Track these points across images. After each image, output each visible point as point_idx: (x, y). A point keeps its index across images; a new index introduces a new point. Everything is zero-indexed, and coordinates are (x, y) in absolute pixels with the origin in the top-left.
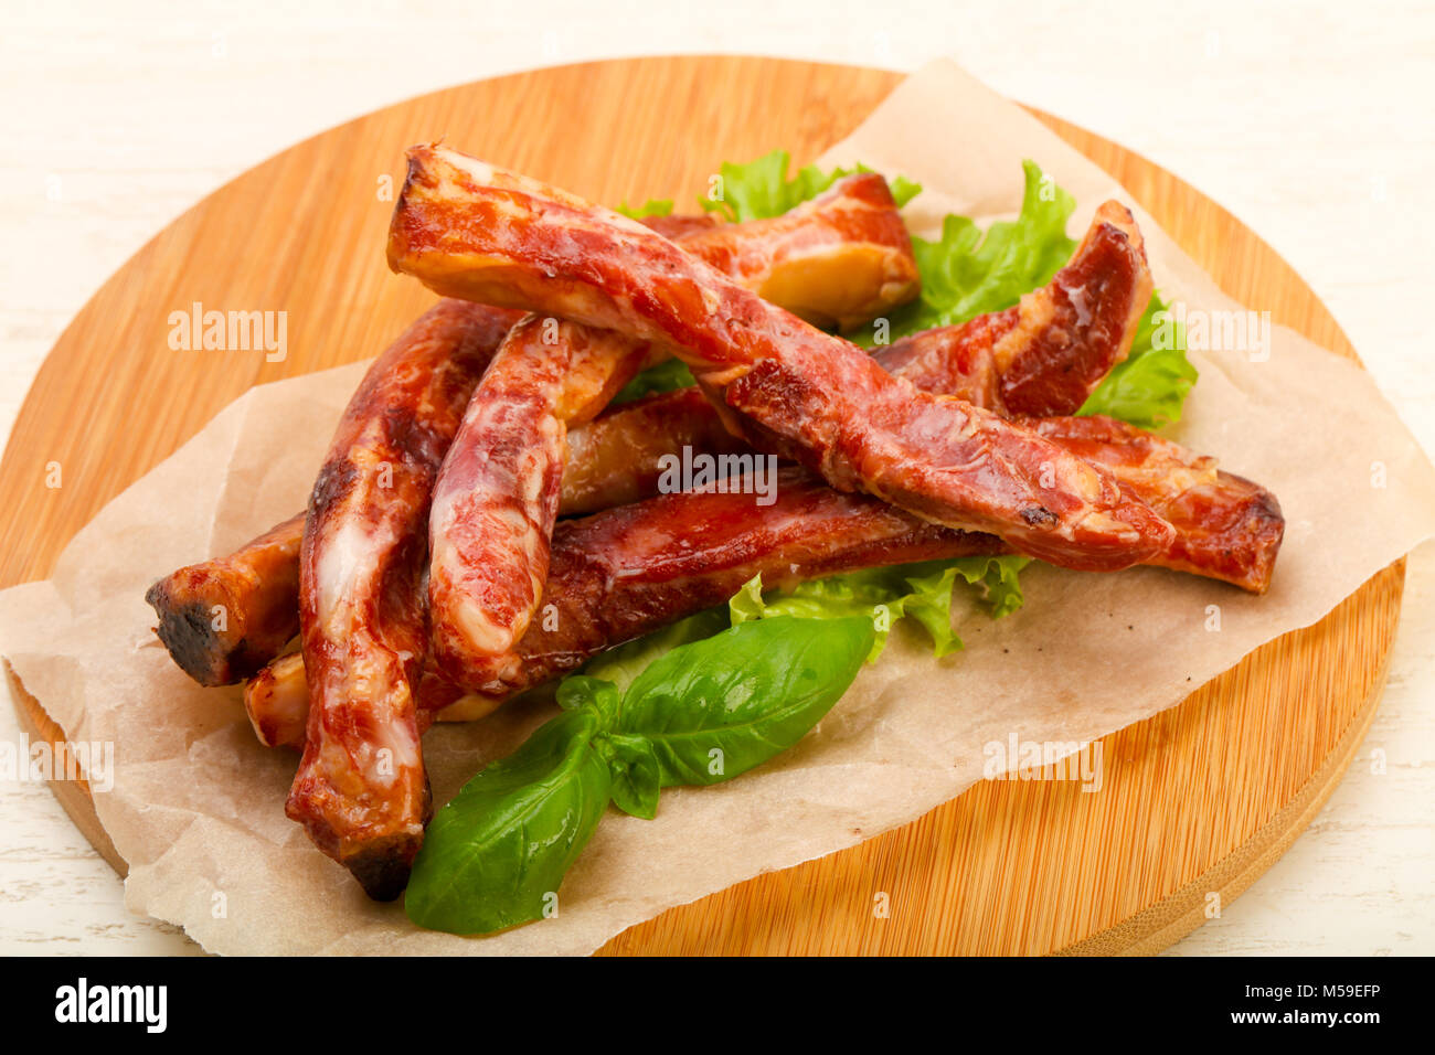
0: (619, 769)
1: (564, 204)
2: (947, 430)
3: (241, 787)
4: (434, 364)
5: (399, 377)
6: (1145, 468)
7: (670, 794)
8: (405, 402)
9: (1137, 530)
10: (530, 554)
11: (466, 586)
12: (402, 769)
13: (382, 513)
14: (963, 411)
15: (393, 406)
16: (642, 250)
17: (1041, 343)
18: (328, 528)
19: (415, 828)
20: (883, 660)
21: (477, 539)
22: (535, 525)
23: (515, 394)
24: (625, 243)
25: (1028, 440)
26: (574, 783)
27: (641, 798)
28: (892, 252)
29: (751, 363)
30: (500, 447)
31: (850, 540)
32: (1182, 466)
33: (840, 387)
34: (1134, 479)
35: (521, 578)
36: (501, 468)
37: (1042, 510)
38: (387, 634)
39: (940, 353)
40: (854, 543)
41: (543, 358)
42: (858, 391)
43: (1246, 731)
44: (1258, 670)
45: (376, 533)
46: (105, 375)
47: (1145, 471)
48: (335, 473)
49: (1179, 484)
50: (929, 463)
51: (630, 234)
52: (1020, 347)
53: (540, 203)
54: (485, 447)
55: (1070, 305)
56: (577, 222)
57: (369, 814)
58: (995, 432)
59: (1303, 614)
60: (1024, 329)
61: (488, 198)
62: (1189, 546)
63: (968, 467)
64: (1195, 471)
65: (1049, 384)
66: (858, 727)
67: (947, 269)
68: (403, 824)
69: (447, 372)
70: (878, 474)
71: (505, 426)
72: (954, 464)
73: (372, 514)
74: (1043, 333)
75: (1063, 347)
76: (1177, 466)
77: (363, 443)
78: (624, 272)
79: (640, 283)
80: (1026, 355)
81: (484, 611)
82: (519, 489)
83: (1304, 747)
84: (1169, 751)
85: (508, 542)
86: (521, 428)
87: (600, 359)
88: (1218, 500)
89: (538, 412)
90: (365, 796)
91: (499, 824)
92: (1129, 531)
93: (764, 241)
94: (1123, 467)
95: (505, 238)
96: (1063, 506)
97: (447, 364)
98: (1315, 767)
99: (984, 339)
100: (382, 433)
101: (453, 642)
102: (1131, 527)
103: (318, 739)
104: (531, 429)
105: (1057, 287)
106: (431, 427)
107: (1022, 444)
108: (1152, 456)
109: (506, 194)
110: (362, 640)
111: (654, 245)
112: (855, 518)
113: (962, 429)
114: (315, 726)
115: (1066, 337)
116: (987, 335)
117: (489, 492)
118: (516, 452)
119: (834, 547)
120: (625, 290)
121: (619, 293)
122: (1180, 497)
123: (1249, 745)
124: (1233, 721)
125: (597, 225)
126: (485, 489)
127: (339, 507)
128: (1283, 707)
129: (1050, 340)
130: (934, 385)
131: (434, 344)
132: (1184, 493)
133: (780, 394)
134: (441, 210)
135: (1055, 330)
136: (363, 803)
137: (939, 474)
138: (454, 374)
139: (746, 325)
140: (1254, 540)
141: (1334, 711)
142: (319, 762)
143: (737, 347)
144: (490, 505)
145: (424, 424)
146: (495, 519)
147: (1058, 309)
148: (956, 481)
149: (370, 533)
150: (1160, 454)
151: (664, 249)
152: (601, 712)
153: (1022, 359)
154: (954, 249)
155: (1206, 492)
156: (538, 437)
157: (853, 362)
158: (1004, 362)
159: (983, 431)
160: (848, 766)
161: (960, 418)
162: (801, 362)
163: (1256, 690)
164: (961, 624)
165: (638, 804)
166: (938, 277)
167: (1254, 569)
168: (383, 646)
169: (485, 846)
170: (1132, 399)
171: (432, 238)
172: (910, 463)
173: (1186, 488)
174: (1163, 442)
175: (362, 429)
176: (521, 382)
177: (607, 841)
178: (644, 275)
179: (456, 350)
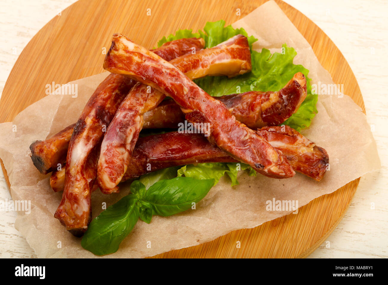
0: (143, 210)
1: (152, 58)
2: (241, 136)
3: (48, 196)
4: (113, 92)
5: (103, 95)
6: (295, 145)
7: (155, 217)
8: (103, 104)
9: (285, 173)
10: (125, 159)
11: (106, 169)
12: (84, 212)
13: (91, 138)
14: (246, 131)
15: (99, 105)
16: (170, 74)
17: (274, 106)
18: (77, 140)
19: (85, 227)
20: (218, 185)
21: (111, 157)
22: (128, 151)
23: (130, 109)
24: (165, 72)
25: (262, 142)
26: (127, 221)
27: (147, 217)
28: (244, 62)
29: (193, 110)
30: (123, 126)
31: (213, 156)
32: (305, 146)
33: (216, 118)
34: (291, 149)
35: (121, 167)
36: (122, 134)
37: (260, 165)
38: (86, 174)
39: (247, 103)
40: (214, 157)
41: (140, 97)
42: (221, 120)
43: (306, 222)
44: (314, 203)
45: (88, 145)
46: (37, 59)
47: (294, 146)
48: (81, 124)
49: (302, 152)
50: (234, 145)
51: (168, 69)
52: (268, 106)
53: (145, 57)
54: (119, 127)
55: (283, 99)
56: (154, 64)
57: (74, 222)
58: (253, 139)
59: (329, 190)
60: (270, 102)
61: (131, 55)
62: (302, 169)
63: (244, 148)
64: (308, 147)
65: (275, 117)
66: (207, 204)
67: (260, 63)
68: (82, 226)
69: (116, 94)
70: (221, 145)
71: (126, 119)
72: (240, 147)
73: (88, 138)
74: (275, 104)
75: (279, 109)
76: (303, 146)
77: (89, 116)
78: (163, 81)
79: (167, 85)
80: (269, 108)
81: (109, 178)
82: (125, 141)
83: (320, 230)
84: (285, 225)
85: (119, 158)
86: (130, 120)
87: (156, 96)
88: (312, 157)
89: (136, 115)
90: (74, 217)
91: (106, 230)
92: (283, 173)
93: (210, 57)
94: (289, 145)
95: (134, 67)
96: (266, 164)
97: (117, 91)
98: (322, 236)
99: (259, 103)
100: (95, 114)
101: (101, 183)
102: (283, 172)
103: (64, 199)
104: (133, 120)
105: (280, 93)
106: (109, 112)
107: (260, 143)
108: (297, 141)
109: (137, 54)
110: (79, 177)
111: (174, 73)
112: (215, 151)
113: (245, 136)
114: (65, 196)
115: (280, 106)
116: (260, 102)
117: (117, 143)
118: (127, 128)
119: (208, 157)
120: (163, 86)
121: (161, 86)
122: (302, 155)
123: (306, 227)
124: (304, 218)
125: (159, 66)
126: (116, 141)
127: (80, 135)
128: (318, 216)
129: (276, 106)
130: (244, 112)
131: (115, 85)
132: (304, 154)
133: (199, 120)
134: (118, 57)
135: (278, 104)
136: (74, 219)
137: (235, 150)
138: (118, 94)
139: (194, 99)
140: (319, 170)
141: (331, 220)
142: (64, 206)
143: (190, 105)
144: (117, 147)
145: (107, 111)
146: (117, 151)
147: (280, 99)
148: (240, 152)
149: (86, 144)
150: (300, 141)
151: (176, 74)
152: (140, 195)
153: (268, 110)
154: (263, 58)
155: (310, 155)
156: (134, 122)
157: (221, 110)
158: (263, 109)
159: (251, 138)
160: (201, 218)
161: (245, 133)
162: (206, 111)
163: (312, 210)
164: (240, 176)
165: (146, 219)
166: (258, 64)
167: (318, 177)
168: (84, 178)
169: (102, 235)
170: (299, 117)
171: (115, 65)
172: (229, 145)
173: (304, 153)
174: (302, 137)
175: (90, 112)
176: (133, 106)
177: (137, 228)
178: (168, 81)
179: (120, 86)
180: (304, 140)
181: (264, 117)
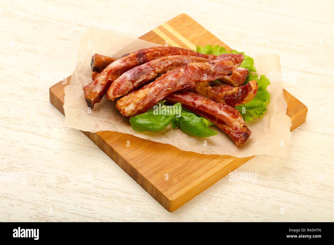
180: (241, 120)
181: (226, 99)
